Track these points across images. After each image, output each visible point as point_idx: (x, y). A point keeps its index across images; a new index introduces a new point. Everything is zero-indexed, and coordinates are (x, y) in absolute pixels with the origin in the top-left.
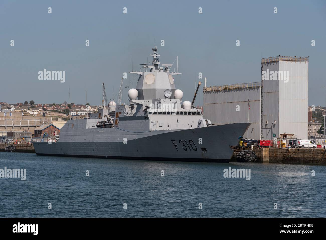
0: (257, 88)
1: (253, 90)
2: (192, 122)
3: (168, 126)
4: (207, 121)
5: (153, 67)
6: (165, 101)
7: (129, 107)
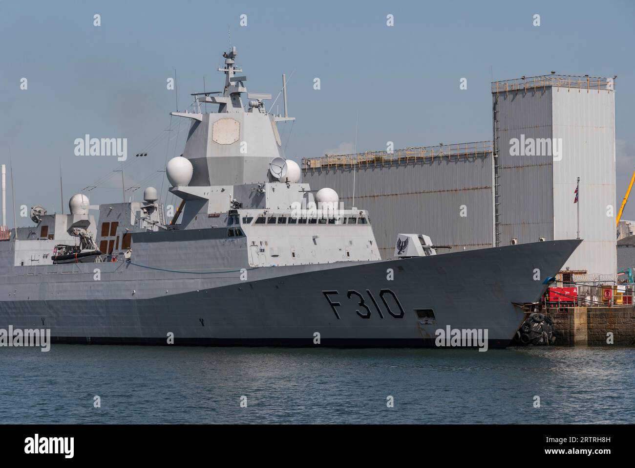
0: (483, 156)
1: (470, 162)
2: (348, 243)
3: (293, 254)
4: (421, 238)
5: (228, 100)
6: (275, 190)
7: (142, 208)
